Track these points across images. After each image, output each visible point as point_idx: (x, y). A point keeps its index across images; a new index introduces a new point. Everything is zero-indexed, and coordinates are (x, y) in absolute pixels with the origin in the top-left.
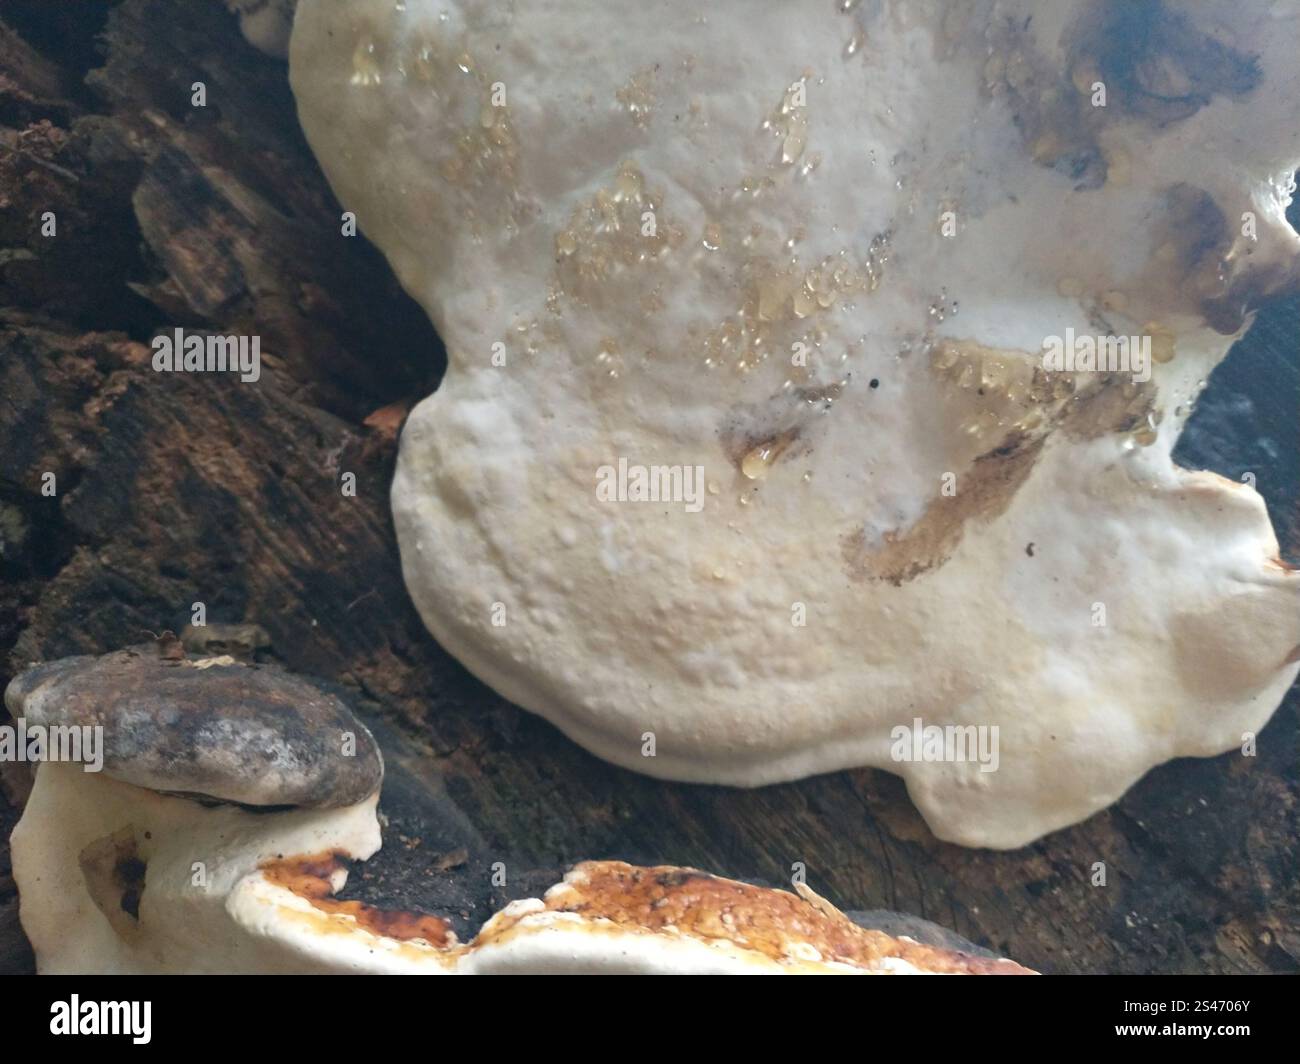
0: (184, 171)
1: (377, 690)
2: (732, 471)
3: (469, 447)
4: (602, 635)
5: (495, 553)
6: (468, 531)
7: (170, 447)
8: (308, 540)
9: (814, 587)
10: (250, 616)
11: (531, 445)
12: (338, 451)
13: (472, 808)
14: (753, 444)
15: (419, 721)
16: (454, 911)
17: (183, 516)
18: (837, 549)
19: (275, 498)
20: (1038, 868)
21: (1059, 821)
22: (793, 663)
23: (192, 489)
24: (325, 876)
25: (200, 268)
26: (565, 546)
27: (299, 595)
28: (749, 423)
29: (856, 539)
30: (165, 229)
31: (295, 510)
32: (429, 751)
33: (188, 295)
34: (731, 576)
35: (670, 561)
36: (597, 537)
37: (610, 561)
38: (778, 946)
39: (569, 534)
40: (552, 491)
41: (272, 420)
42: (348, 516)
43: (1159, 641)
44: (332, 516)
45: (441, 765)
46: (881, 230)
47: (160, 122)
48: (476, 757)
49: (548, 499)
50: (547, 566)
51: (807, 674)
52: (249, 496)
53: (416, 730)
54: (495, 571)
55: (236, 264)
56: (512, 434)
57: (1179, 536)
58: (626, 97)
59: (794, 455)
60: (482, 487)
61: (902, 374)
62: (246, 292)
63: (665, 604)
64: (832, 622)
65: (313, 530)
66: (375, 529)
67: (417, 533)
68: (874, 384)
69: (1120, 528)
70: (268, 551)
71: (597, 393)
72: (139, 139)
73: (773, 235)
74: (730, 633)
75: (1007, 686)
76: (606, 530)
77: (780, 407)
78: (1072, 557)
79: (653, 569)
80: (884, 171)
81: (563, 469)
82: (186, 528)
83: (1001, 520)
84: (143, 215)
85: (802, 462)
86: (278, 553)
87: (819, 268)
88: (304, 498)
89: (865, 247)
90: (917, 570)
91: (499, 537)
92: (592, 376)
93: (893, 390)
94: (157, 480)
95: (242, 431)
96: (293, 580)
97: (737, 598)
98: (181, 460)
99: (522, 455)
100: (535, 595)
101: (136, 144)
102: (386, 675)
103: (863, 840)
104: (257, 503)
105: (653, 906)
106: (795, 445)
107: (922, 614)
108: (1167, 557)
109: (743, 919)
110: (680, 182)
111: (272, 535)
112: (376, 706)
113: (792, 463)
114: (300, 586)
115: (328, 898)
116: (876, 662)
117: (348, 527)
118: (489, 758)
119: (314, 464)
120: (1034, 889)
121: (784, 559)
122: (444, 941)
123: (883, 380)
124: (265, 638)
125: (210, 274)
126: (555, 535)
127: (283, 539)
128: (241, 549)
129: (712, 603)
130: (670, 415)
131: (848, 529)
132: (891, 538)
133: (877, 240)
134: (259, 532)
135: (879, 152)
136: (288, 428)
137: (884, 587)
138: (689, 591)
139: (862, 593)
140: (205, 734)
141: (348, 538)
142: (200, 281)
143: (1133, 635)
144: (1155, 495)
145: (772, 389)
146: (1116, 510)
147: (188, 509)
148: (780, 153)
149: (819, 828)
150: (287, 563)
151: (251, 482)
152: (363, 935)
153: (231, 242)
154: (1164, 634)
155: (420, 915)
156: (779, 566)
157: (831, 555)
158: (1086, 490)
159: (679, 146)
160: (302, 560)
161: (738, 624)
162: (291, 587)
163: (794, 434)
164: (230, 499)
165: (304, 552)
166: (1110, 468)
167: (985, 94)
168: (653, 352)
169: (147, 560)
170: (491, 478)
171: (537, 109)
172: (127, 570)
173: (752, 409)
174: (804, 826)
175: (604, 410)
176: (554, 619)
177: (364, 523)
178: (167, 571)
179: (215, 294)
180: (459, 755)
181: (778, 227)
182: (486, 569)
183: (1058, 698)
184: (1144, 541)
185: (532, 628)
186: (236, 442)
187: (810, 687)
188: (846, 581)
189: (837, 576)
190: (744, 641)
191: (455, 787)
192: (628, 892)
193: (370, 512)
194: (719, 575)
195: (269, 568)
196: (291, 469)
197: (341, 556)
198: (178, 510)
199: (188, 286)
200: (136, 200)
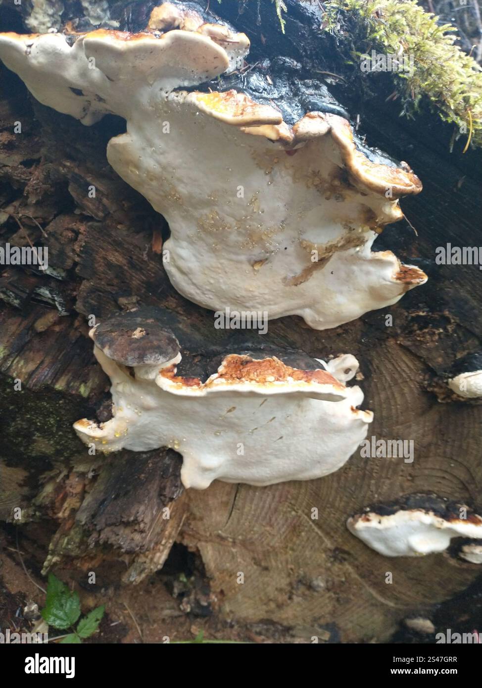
0: (81, 180)
1: (170, 307)
2: (252, 268)
3: (182, 260)
4: (224, 300)
5: (194, 284)
6: (186, 278)
7: (101, 255)
8: (143, 274)
9: (275, 289)
10: (133, 294)
11: (199, 262)
12: (146, 252)
13: (198, 330)
14: (256, 262)
15: (181, 312)
16: (200, 375)
17: (110, 272)
18: (280, 281)
19: (132, 265)
20: (340, 331)
21: (343, 323)
22: (272, 303)
23: (109, 265)
24: (172, 371)
25: (94, 207)
26: (211, 284)
27: (145, 288)
28: (254, 258)
29: (285, 278)
30: (80, 197)
31: (138, 267)
32: (185, 318)
33: (93, 215)
34: (254, 289)
35: (239, 287)
36: (219, 282)
37: (224, 287)
38: (265, 379)
39: (212, 281)
40: (206, 272)
41: (126, 246)
42: (153, 268)
43: (365, 291)
44: (149, 268)
45: (189, 321)
46: (283, 219)
47: (68, 164)
48: (197, 318)
49: (206, 274)
50: (208, 288)
51: (275, 304)
52: (125, 265)
53: (182, 315)
54: (195, 287)
55: (104, 206)
56: (193, 259)
57: (371, 269)
58: (210, 196)
59: (267, 263)
60: (188, 270)
61: (293, 246)
62: (109, 213)
63: (238, 296)
64: (281, 294)
65: (145, 272)
66: (161, 270)
67: (173, 276)
68: (286, 248)
69: (355, 268)
70: (134, 278)
71: (214, 252)
72: (63, 170)
73: (254, 225)
74: (256, 299)
75: (327, 302)
76: (221, 281)
77: (262, 255)
78: (343, 275)
79: (234, 289)
80: (282, 209)
81: (208, 268)
82: (111, 275)
83: (323, 269)
84: (73, 194)
85: (269, 265)
86: (137, 278)
87: (267, 229)
88: (139, 264)
89: (279, 223)
90: (301, 282)
91: (195, 281)
92: (212, 249)
93: (291, 249)
94: (99, 264)
95: (118, 249)
96: (142, 284)
97: (256, 294)
98: (105, 259)
99: (197, 264)
100: (206, 292)
101: (63, 171)
102: (171, 304)
103: (295, 329)
104: (128, 267)
105: (240, 371)
106: (267, 261)
107: (304, 291)
108: (368, 273)
109: (258, 373)
110: (227, 215)
111: (134, 274)
112: (170, 311)
113: (267, 265)
114: (144, 285)
115: (174, 377)
116: (294, 299)
117: (153, 271)
118: (201, 318)
119: (141, 256)
120: (339, 335)
121: (267, 284)
122: (199, 384)
123: (288, 247)
124: (139, 298)
125: (98, 209)
126: (208, 281)
127: (136, 274)
128: (127, 279)
129: (250, 295)
130: (234, 257)
131: (283, 276)
132: (294, 278)
133: (283, 222)
134: (131, 274)
135: (280, 205)
136: (131, 248)
137: (293, 287)
138: (244, 293)
139: (287, 289)
140: (145, 359)
141: (154, 273)
142: (95, 211)
143: (359, 290)
144: (364, 260)
145: (259, 252)
146: (354, 264)
147: (109, 270)
148: (253, 210)
149: (284, 327)
150: (140, 281)
151: (125, 262)
152: (184, 388)
153: (101, 200)
154: (367, 289)
155: (194, 378)
156: (266, 286)
157: (279, 282)
158: (346, 259)
159: (226, 208)
160: (143, 279)
161: (257, 298)
162: (142, 286)
163: (267, 259)
164: (120, 267)
165: (143, 277)
166: (352, 255)
167: (308, 187)
168: (228, 246)
169: (103, 283)
170: (190, 269)
171: (186, 192)
172: (98, 286)
173: (255, 255)
174: (280, 327)
175: (216, 256)
176: (211, 297)
177: (157, 269)
178: (108, 285)
179: (101, 214)
180: (193, 318)
181: (255, 224)
182: (192, 287)
183: (339, 305)
184: (361, 270)
185: (206, 298)
186: (118, 252)
187: (277, 306)
188: (283, 286)
189: (281, 286)
190: (259, 301)
191: (193, 326)
192: (235, 367)
193: (158, 266)
194: (251, 290)
195: (135, 283)
196: (134, 257)
197: (153, 277)
198: (108, 271)
199: (92, 212)
200: (69, 190)
